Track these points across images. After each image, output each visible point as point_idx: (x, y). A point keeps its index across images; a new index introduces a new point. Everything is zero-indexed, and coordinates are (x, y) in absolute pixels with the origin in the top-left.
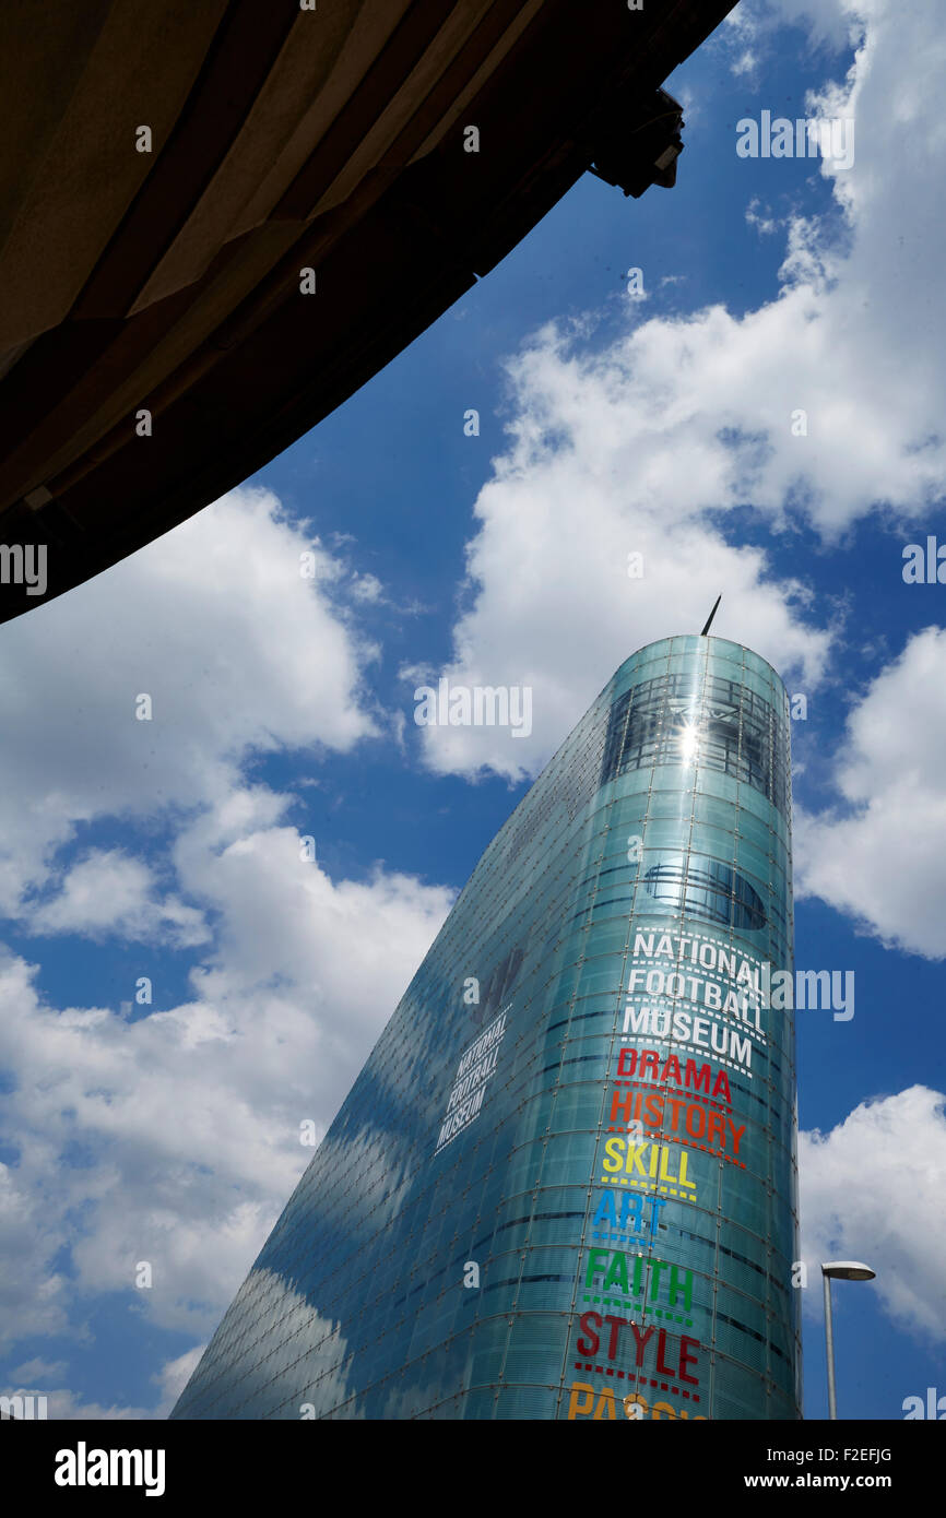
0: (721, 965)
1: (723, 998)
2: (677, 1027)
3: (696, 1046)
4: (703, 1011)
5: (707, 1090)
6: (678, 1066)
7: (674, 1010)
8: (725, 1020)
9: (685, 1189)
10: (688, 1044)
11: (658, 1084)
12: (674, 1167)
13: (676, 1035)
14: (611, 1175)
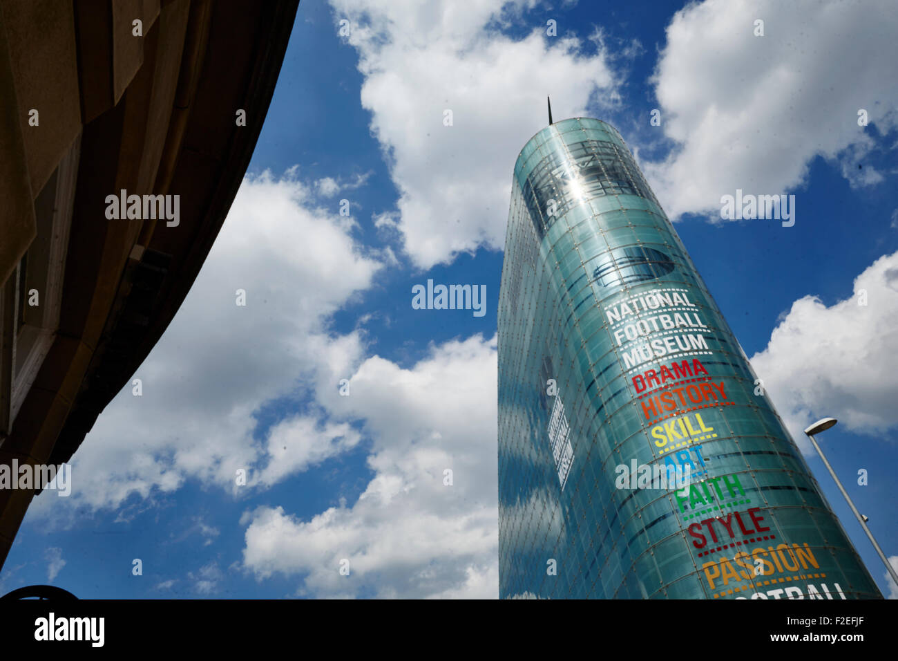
0: (662, 302)
1: (673, 320)
2: (657, 350)
3: (672, 354)
4: (666, 333)
5: (691, 374)
6: (668, 370)
7: (649, 341)
8: (681, 331)
9: (707, 433)
10: (667, 355)
11: (663, 386)
12: (695, 424)
13: (658, 354)
14: (663, 448)
